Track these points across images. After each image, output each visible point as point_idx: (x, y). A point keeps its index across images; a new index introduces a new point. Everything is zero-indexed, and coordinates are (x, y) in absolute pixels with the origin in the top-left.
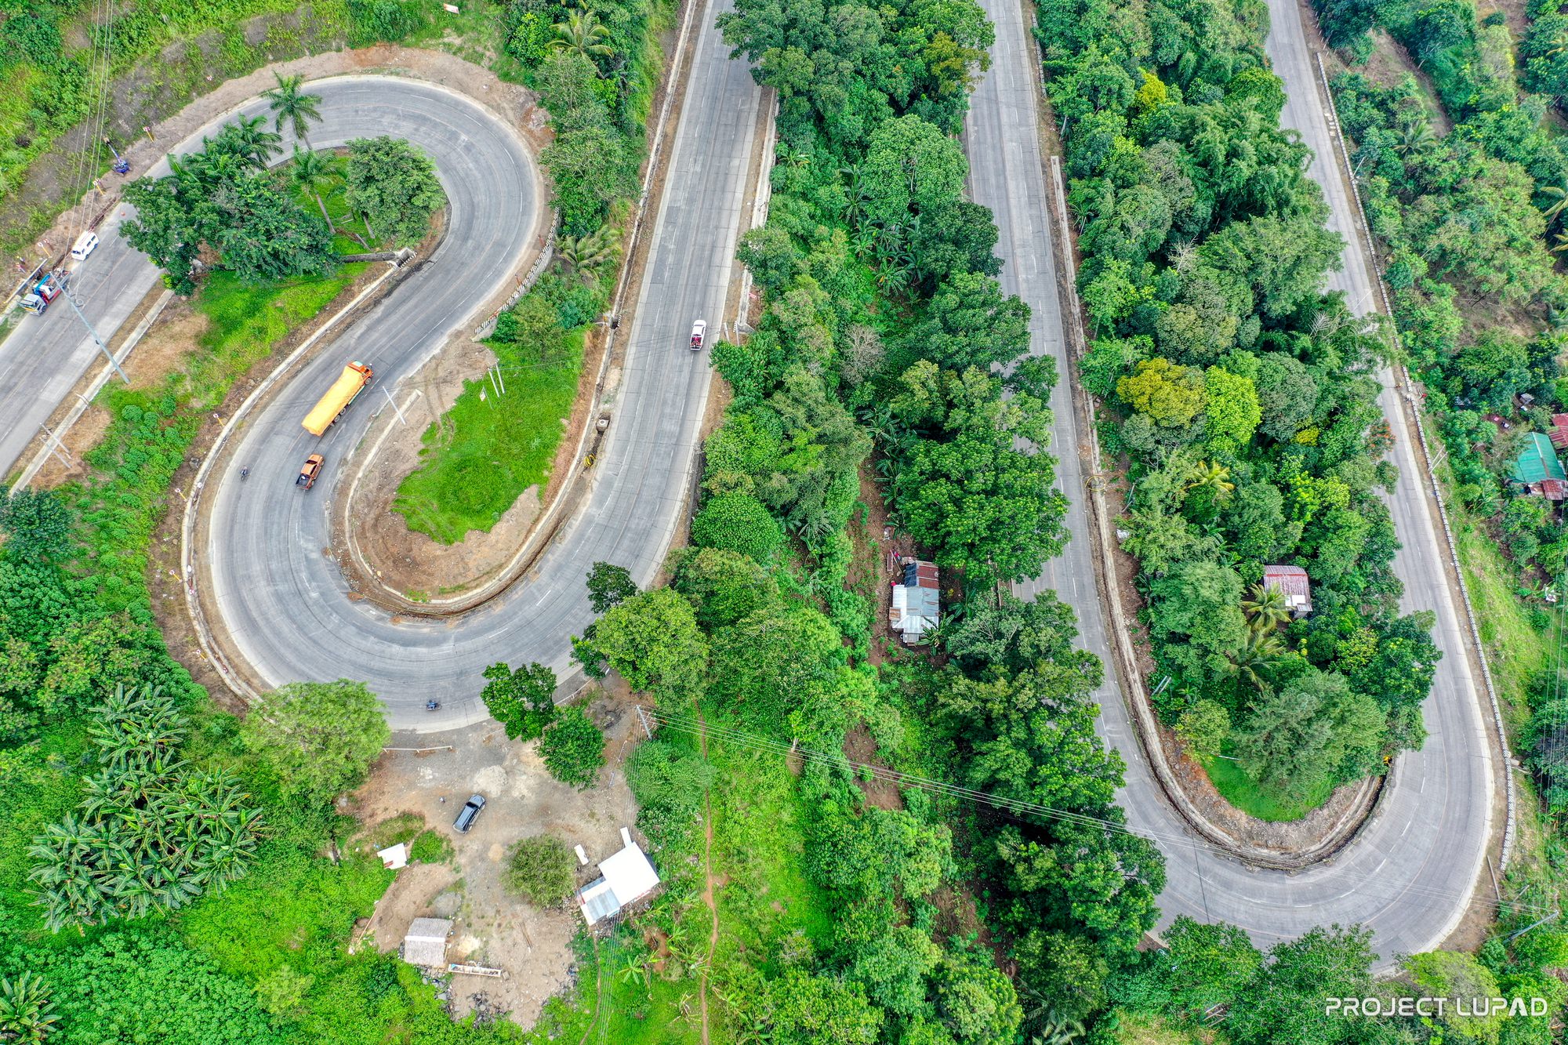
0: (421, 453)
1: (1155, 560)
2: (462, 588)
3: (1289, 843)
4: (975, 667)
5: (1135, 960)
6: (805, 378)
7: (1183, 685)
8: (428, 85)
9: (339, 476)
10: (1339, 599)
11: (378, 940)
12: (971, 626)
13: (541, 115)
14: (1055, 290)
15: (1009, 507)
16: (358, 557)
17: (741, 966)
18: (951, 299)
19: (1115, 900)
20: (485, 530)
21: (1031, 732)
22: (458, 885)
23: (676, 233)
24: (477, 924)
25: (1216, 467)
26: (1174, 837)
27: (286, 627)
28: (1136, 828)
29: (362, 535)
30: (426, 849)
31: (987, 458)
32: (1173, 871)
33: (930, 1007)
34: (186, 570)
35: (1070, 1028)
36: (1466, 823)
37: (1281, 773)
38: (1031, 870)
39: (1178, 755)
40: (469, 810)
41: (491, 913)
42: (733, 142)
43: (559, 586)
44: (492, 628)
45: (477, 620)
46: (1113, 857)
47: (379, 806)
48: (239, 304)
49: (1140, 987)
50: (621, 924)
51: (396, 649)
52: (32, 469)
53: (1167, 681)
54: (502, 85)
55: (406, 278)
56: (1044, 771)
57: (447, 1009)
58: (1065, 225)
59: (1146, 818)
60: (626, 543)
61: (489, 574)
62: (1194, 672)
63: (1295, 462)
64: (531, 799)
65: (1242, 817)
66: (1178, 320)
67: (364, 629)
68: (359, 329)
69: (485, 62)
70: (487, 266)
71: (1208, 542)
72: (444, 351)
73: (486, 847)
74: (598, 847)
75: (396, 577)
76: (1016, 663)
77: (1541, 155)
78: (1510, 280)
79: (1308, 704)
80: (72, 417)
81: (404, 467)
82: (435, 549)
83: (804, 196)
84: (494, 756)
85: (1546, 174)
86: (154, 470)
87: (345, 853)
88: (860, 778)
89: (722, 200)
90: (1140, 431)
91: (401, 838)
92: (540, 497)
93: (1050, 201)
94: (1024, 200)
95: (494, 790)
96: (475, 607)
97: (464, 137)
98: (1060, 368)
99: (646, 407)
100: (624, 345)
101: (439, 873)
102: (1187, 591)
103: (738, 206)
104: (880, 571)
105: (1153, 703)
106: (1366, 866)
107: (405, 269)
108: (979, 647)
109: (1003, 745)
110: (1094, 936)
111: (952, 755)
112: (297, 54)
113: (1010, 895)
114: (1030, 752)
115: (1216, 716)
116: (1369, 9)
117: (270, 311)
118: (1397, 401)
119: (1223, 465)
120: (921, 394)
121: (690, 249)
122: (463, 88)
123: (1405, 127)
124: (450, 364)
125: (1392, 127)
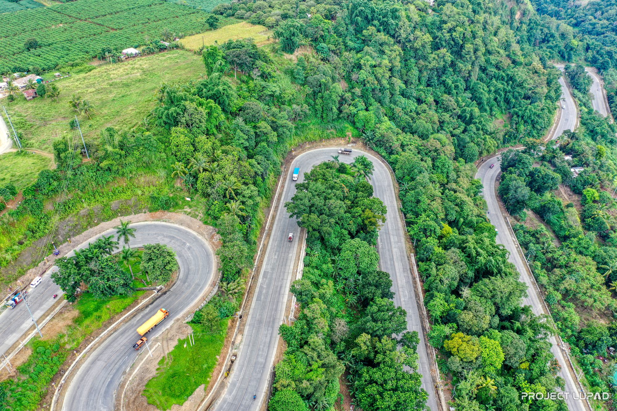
0: (157, 370)
6: (317, 340)
8: (177, 226)
9: (122, 379)
13: (218, 237)
14: (416, 305)
15: (403, 396)
18: (375, 308)
20: (181, 405)
23: (267, 281)
25: (489, 379)
29: (128, 406)
31: (393, 374)
42: (290, 247)
48: (92, 306)
54: (204, 226)
55: (159, 297)
58: (418, 279)
63: (521, 377)
66: (466, 317)
68: (138, 317)
69: (198, 218)
70: (192, 293)
72: (171, 327)
77: (597, 253)
78: (595, 301)
80: (16, 351)
81: (149, 376)
83: (317, 268)
85: (601, 260)
86: (45, 375)
89: (285, 269)
90: (455, 363)
92: (205, 390)
93: (411, 270)
94: (401, 270)
97: (188, 244)
98: (420, 336)
99: (252, 351)
100: (244, 325)
103: (291, 271)
107: (160, 293)
112: (130, 214)
116: (523, 202)
117: (104, 309)
118: (559, 351)
119: (491, 378)
120: (364, 348)
121: (272, 287)
122: (189, 227)
123: (544, 243)
124: (173, 332)
125: (538, 243)
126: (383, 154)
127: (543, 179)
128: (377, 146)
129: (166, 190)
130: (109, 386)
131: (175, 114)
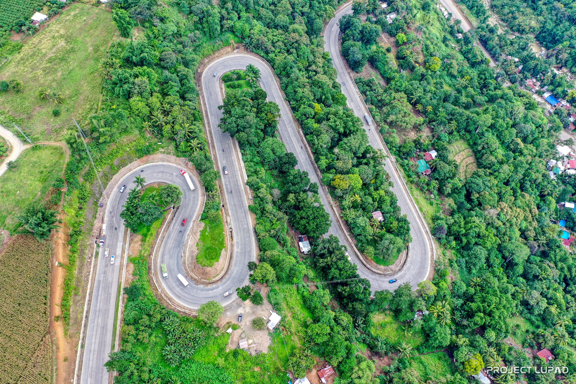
0: (197, 249)
1: (350, 220)
2: (218, 275)
3: (393, 269)
4: (322, 256)
5: (369, 302)
6: (269, 207)
7: (363, 244)
8: (161, 163)
9: (182, 260)
10: (388, 215)
11: (232, 348)
12: (319, 248)
13: (190, 163)
14: (310, 162)
15: (318, 221)
16: (194, 276)
17: (300, 328)
18: (291, 177)
19: (363, 292)
20: (218, 261)
21: (337, 266)
22: (244, 332)
23: (227, 180)
24: (250, 337)
25: (356, 195)
26: (370, 276)
27: (186, 295)
28: (362, 277)
29: (193, 271)
30: (235, 328)
31: (311, 212)
32: (372, 283)
33: (336, 324)
34: (160, 290)
35: (362, 320)
36: (425, 253)
37: (386, 256)
38: (345, 292)
39: (366, 258)
40: (240, 318)
41: (252, 334)
42: (230, 152)
43: (237, 268)
44: (227, 281)
45: (224, 280)
46: (360, 284)
47: (222, 323)
48: (145, 230)
49: (372, 307)
50: (276, 329)
51: (210, 292)
52: (123, 281)
53: (360, 244)
54: (178, 158)
55: (176, 211)
56: (342, 272)
57: (251, 355)
58: (307, 146)
59: (364, 274)
60: (247, 254)
61: (222, 270)
62: (364, 241)
63: (372, 188)
64: (250, 311)
65: (382, 267)
66: (339, 164)
67: (202, 290)
68: (172, 226)
69: (171, 154)
70: (194, 203)
71: (359, 212)
72: (193, 226)
73: (246, 323)
74: (267, 316)
75: (204, 277)
76: (331, 253)
77: (407, 88)
78: (407, 124)
79: (387, 242)
80: (125, 268)
81: (195, 254)
82: (209, 269)
83: (251, 161)
84: (239, 306)
85: (409, 92)
86: (144, 271)
87: (219, 334)
88: (308, 286)
89: (234, 168)
90: (339, 192)
91: (229, 327)
92: (225, 250)
93: (302, 140)
94: (297, 142)
95: (243, 312)
96: (222, 278)
97: (174, 174)
98: (318, 184)
99: (239, 223)
100: (227, 210)
101: (239, 331)
102: (358, 225)
103: (238, 169)
104: (295, 240)
105: (358, 250)
106: (409, 269)
107: (175, 209)
108: (322, 252)
109: (333, 270)
110: (361, 300)
111: (323, 274)
112: (127, 164)
113: (343, 298)
114: (339, 270)
115: (371, 249)
116: (359, 62)
117: (152, 229)
118: (390, 162)
119: (358, 194)
120: (292, 201)
121: (232, 183)
122: (169, 161)
123: (375, 90)
124: (195, 228)
125: (372, 90)
126: (262, 54)
127: (369, 33)
128: (255, 48)
129: (142, 141)
130: (177, 265)
131: (129, 89)
